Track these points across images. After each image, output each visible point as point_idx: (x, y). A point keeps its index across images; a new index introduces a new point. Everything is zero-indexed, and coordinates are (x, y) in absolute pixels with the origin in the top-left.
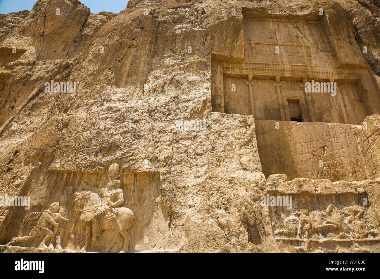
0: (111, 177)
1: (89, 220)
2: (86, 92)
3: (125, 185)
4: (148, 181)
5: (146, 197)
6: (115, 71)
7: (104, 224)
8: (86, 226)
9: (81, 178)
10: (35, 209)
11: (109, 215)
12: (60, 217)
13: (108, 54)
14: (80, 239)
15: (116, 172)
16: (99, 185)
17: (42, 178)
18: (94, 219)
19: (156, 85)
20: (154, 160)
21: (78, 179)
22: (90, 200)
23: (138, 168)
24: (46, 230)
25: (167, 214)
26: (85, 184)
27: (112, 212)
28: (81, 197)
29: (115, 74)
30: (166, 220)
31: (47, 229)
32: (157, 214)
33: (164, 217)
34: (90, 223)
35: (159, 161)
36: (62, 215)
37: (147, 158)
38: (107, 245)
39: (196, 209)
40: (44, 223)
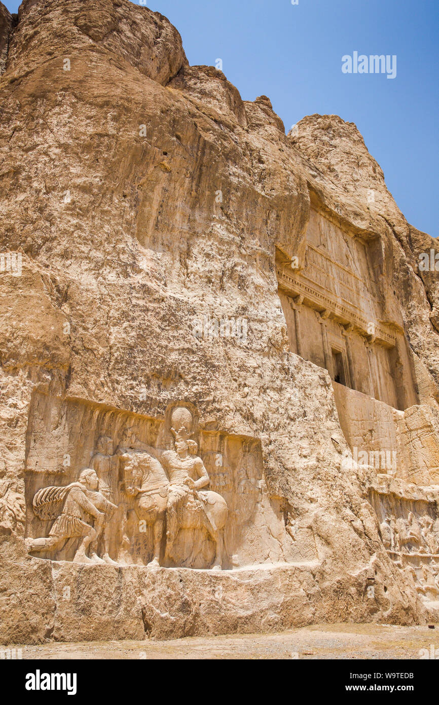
0: (182, 433)
1: (161, 510)
2: (78, 227)
3: (202, 450)
4: (241, 451)
5: (241, 477)
6: (135, 206)
7: (184, 518)
8: (157, 520)
9: (124, 424)
10: (51, 479)
11: (191, 503)
12: (104, 501)
13: (119, 161)
14: (139, 544)
15: (189, 426)
16: (154, 442)
17: (54, 411)
18: (173, 510)
19: (211, 272)
20: (249, 417)
21: (118, 426)
22: (153, 472)
23: (232, 427)
24: (83, 525)
25: (278, 508)
26: (134, 438)
27: (196, 497)
28: (136, 464)
29: (137, 212)
30: (279, 518)
31: (85, 524)
32: (263, 506)
33: (275, 512)
34: (164, 516)
35: (254, 421)
36: (107, 497)
37: (238, 411)
38: (186, 556)
39: (321, 506)
40: (77, 512)
